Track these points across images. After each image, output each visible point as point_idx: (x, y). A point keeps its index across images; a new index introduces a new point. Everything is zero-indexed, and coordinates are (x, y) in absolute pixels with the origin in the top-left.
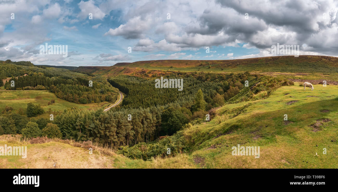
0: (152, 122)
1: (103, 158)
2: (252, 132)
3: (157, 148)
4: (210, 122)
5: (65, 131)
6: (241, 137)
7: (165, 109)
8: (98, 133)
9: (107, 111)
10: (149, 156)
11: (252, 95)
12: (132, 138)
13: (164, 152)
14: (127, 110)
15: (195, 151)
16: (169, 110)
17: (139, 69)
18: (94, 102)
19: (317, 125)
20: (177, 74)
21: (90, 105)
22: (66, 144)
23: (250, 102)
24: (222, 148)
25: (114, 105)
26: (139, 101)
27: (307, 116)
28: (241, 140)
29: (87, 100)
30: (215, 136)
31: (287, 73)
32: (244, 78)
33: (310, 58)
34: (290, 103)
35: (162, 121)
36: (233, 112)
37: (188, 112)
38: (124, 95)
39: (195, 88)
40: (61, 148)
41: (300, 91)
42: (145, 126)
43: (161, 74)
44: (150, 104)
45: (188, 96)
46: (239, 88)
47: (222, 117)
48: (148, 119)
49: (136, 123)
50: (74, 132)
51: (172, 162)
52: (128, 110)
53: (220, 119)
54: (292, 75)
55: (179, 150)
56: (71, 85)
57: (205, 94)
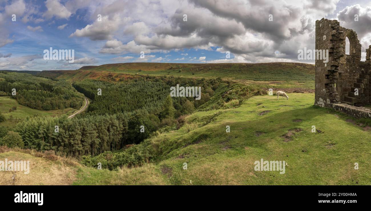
0: (119, 129)
1: (66, 168)
2: (221, 142)
3: (123, 157)
4: (179, 130)
5: (26, 139)
6: (209, 147)
7: (132, 116)
8: (62, 142)
9: (71, 118)
10: (115, 166)
11: (223, 103)
12: (98, 146)
13: (131, 161)
14: (92, 116)
15: (162, 160)
16: (136, 117)
17: (105, 72)
18: (58, 109)
19: (289, 135)
20: (145, 78)
21: (54, 112)
22: (27, 154)
23: (221, 110)
24: (190, 158)
25: (79, 111)
26: (105, 107)
27: (279, 126)
28: (210, 150)
29: (50, 106)
30: (183, 145)
31: (261, 82)
32: (216, 85)
33: (284, 66)
34: (263, 114)
35: (129, 128)
36: (202, 120)
37: (156, 120)
38: (89, 101)
39: (164, 93)
40: (21, 158)
41: (273, 101)
42: (111, 133)
43: (129, 78)
44: (116, 110)
45: (157, 102)
46: (210, 95)
47: (191, 125)
48: (114, 126)
49: (102, 131)
50: (37, 141)
51: (139, 172)
52: (94, 117)
53: (189, 128)
54: (266, 84)
55: (146, 159)
56: (33, 91)
57: (174, 100)
